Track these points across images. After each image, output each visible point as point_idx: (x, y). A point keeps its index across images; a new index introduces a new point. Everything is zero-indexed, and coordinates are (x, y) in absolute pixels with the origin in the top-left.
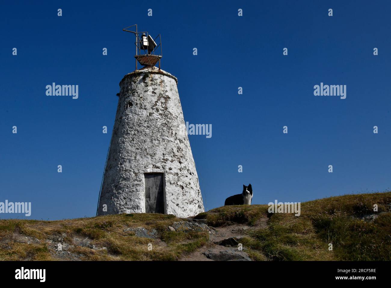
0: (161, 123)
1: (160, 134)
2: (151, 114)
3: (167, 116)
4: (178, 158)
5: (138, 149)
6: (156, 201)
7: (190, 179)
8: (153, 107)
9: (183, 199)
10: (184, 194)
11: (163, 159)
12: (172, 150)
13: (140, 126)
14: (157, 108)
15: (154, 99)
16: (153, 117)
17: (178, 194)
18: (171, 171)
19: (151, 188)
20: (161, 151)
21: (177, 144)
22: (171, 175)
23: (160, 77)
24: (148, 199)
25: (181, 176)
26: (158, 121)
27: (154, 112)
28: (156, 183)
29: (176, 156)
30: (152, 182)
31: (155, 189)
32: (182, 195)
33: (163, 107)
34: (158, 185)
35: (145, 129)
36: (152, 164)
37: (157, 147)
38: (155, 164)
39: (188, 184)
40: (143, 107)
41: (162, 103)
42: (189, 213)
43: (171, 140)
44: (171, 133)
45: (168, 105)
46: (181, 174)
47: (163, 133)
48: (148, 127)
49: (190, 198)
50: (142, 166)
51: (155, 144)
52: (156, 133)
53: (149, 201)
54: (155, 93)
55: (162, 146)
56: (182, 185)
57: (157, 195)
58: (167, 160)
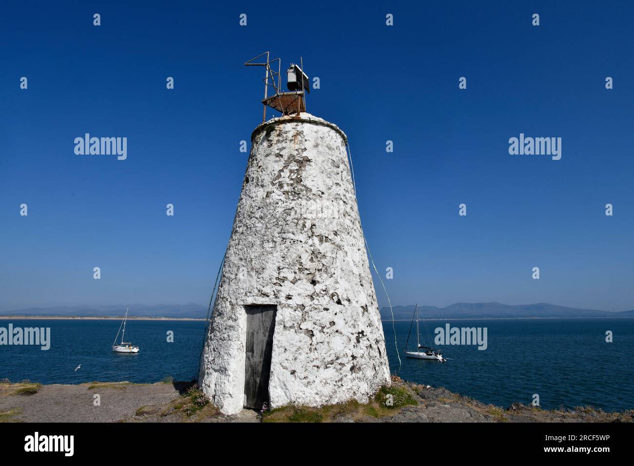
0: (283, 209)
1: (279, 230)
2: (268, 195)
3: (298, 194)
4: (311, 273)
5: (241, 259)
6: (262, 359)
7: (336, 314)
8: (274, 182)
9: (308, 360)
10: (313, 347)
11: (277, 278)
12: (298, 259)
13: (251, 218)
14: (281, 182)
15: (278, 167)
16: (271, 200)
17: (299, 348)
18: (290, 302)
19: (255, 333)
20: (275, 262)
21: (311, 246)
22: (290, 309)
23: (294, 127)
24: (250, 354)
25: (311, 311)
26: (278, 205)
27: (275, 190)
28: (265, 324)
29: (306, 269)
30: (258, 321)
31: (262, 334)
32: (307, 350)
33: (292, 179)
34: (267, 327)
35: (257, 221)
36: (257, 288)
37: (270, 256)
38: (261, 288)
39: (328, 325)
40: (260, 184)
41: (291, 171)
42: (320, 388)
43: (299, 240)
44: (301, 225)
45: (304, 174)
46: (311, 305)
47: (284, 227)
48: (261, 218)
49: (328, 354)
50: (242, 291)
51: (267, 249)
52: (273, 228)
53: (251, 358)
54: (282, 156)
55: (279, 253)
56: (310, 329)
57: (265, 347)
58: (284, 279)
